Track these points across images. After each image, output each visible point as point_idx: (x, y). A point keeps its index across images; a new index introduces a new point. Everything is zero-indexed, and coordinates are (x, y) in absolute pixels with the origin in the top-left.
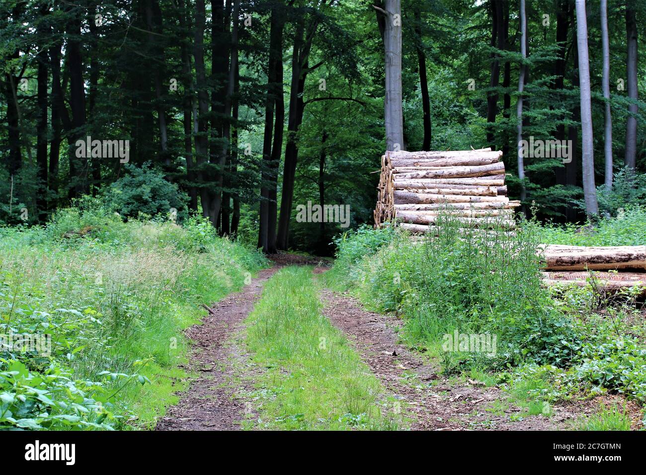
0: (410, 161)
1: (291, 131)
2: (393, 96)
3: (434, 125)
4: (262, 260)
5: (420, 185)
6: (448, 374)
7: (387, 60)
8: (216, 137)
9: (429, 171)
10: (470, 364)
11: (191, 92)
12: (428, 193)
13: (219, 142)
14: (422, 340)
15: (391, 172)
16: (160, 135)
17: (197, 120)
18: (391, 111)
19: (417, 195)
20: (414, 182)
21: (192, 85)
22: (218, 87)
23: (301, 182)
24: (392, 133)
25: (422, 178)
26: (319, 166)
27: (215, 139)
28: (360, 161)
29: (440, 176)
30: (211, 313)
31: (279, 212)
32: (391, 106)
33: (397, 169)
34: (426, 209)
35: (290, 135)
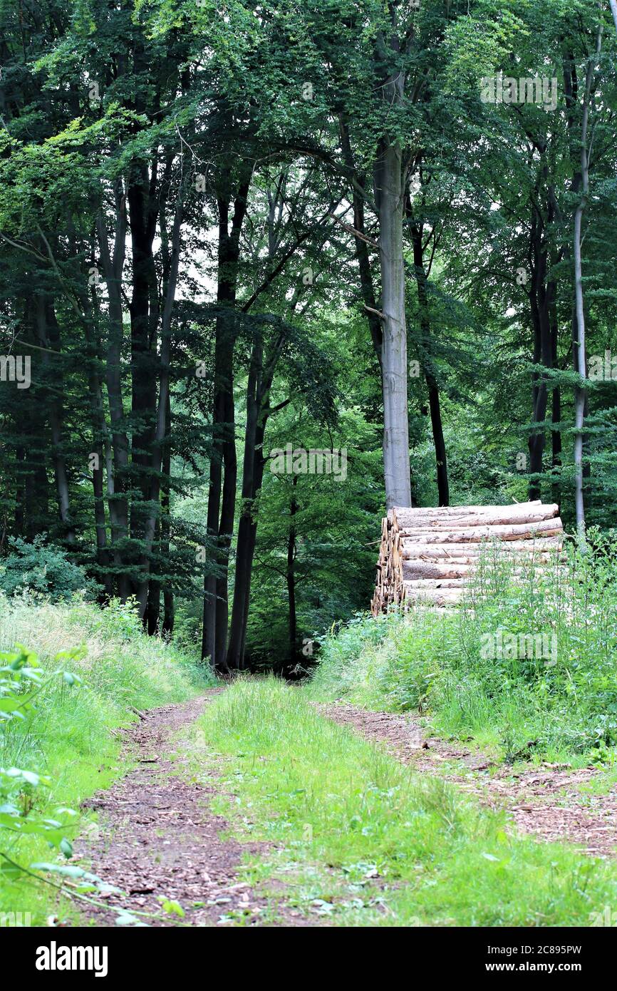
0: (424, 519)
1: (245, 499)
2: (395, 436)
3: (451, 490)
4: (210, 675)
5: (441, 552)
6: (511, 760)
7: (386, 385)
8: (140, 499)
9: (452, 533)
10: (543, 745)
11: (103, 435)
12: (453, 563)
13: (144, 507)
14: (464, 728)
15: (398, 535)
16: (59, 501)
17: (112, 476)
18: (393, 458)
19: (437, 566)
20: (432, 549)
21: (104, 426)
22: (142, 428)
23: (261, 574)
24: (395, 490)
25: (443, 542)
26: (287, 551)
27: (138, 503)
28: (345, 544)
29: (469, 539)
30: (143, 719)
31: (230, 618)
32: (393, 451)
33: (407, 530)
34: (450, 586)
35: (246, 504)
